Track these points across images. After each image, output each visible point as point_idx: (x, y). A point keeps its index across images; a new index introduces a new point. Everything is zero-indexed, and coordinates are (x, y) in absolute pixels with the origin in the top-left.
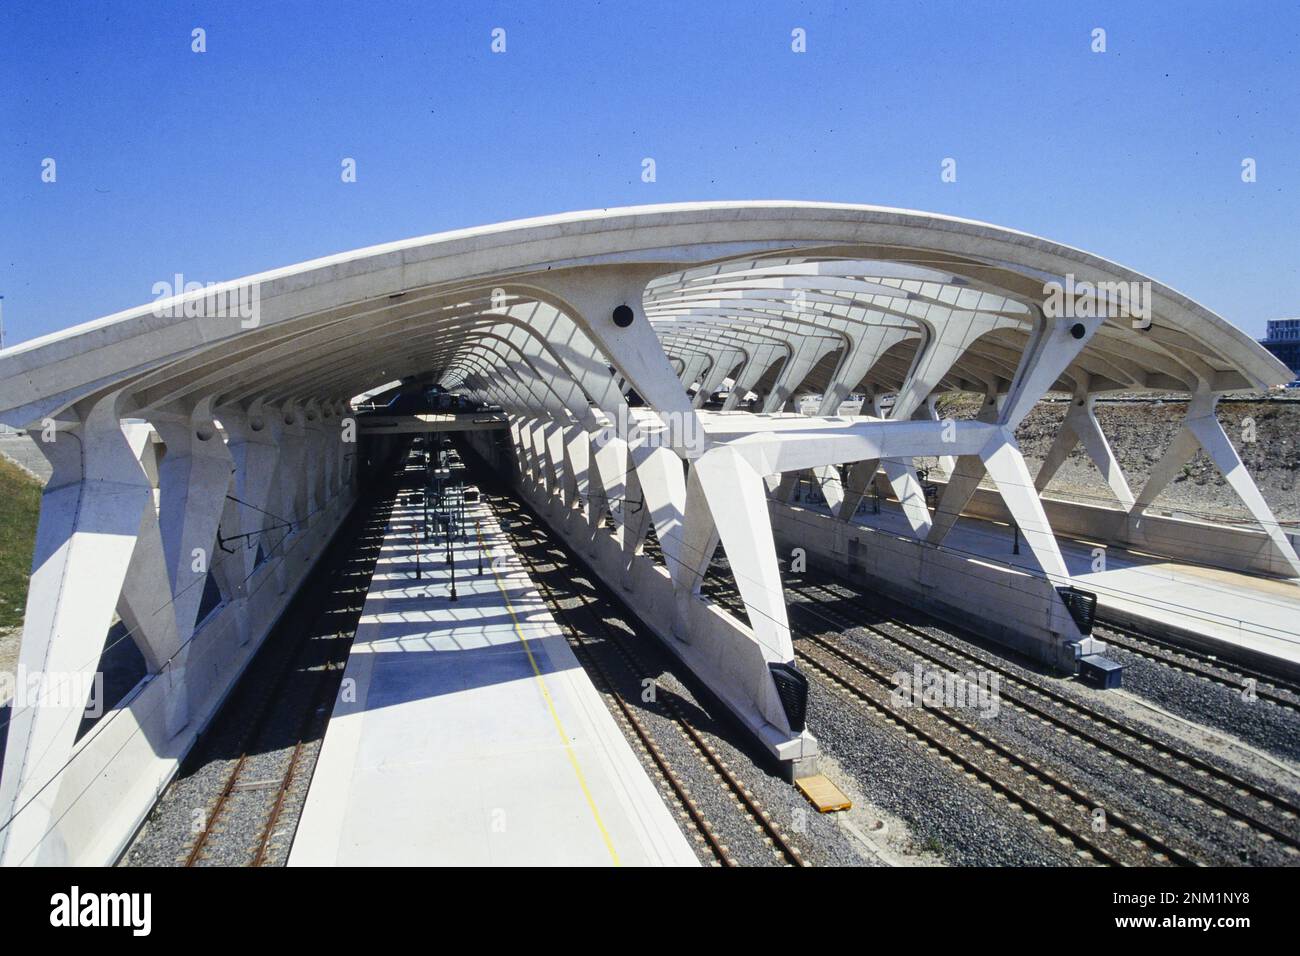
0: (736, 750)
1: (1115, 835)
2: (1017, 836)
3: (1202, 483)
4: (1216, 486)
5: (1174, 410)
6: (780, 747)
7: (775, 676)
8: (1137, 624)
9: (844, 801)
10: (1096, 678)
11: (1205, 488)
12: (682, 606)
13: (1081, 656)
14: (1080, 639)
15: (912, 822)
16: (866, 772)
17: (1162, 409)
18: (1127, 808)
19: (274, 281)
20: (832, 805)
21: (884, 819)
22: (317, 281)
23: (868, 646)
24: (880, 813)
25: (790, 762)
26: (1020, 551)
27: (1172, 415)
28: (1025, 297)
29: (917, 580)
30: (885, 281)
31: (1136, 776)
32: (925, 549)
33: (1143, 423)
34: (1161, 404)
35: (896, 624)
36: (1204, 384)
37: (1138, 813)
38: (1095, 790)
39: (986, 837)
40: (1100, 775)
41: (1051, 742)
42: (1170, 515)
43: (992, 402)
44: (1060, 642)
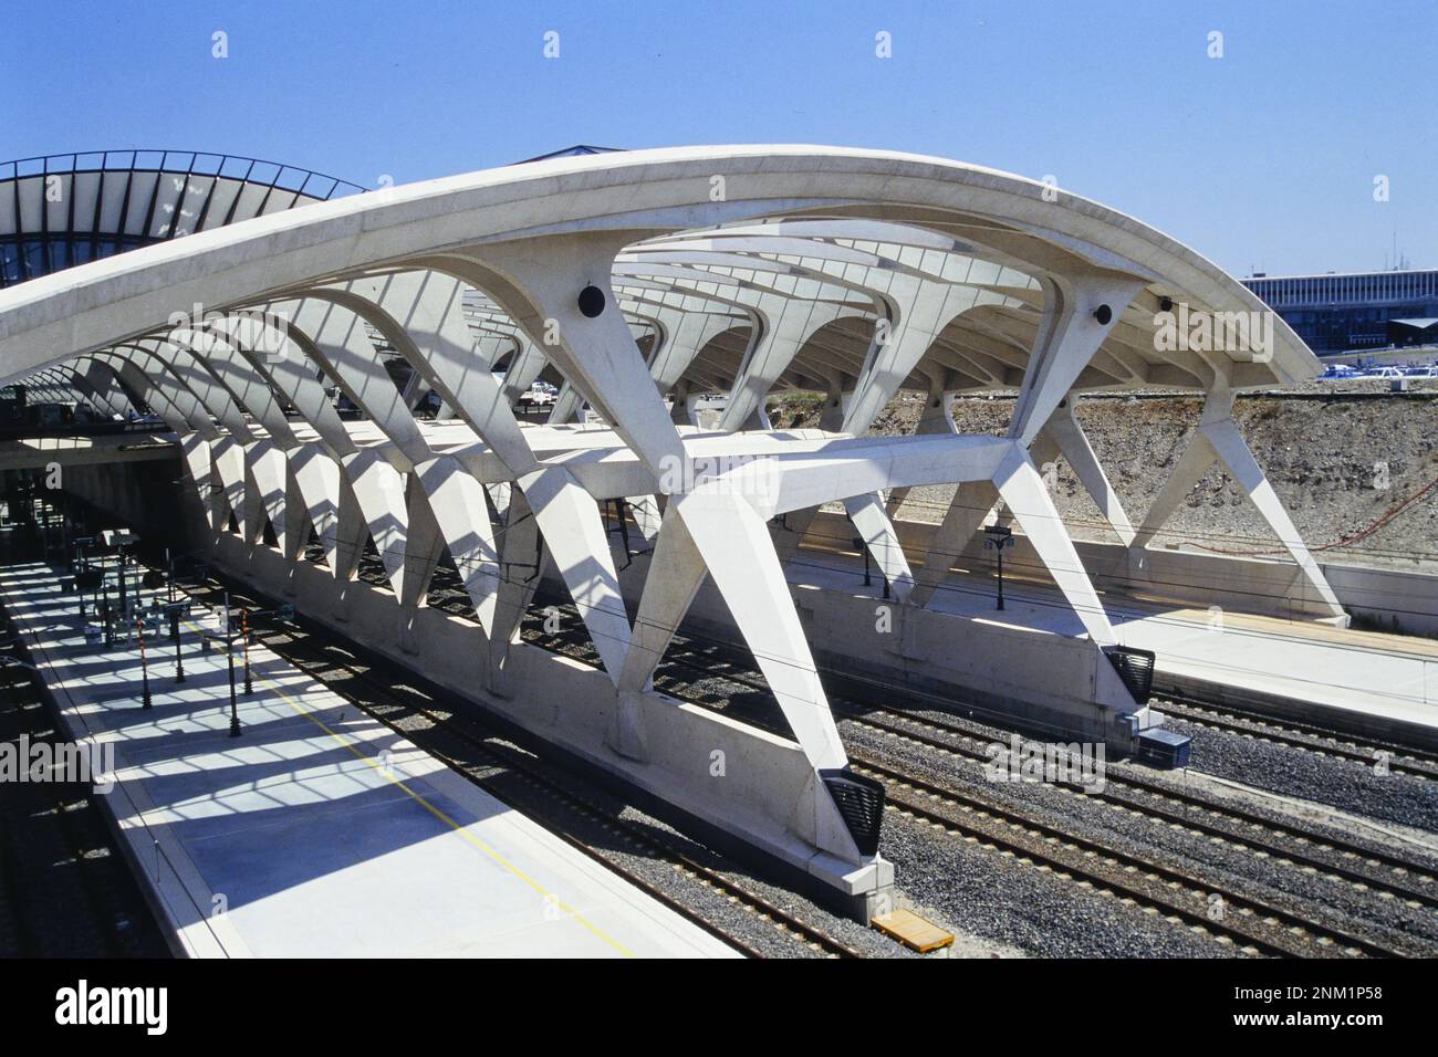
0: (785, 891)
1: (1269, 926)
2: (1169, 942)
3: (1196, 505)
4: (1213, 509)
5: (1153, 410)
6: (850, 878)
7: (829, 785)
8: (1183, 687)
9: (944, 936)
10: (1163, 756)
11: (1200, 511)
12: (631, 710)
13: (1139, 731)
14: (1136, 710)
15: (1031, 948)
16: (948, 899)
17: (1138, 408)
18: (1268, 895)
19: (192, 258)
20: (932, 942)
21: (996, 950)
22: (248, 258)
23: (872, 744)
24: (987, 944)
25: (863, 896)
26: (1005, 606)
27: (1150, 416)
28: (1038, 269)
29: (898, 653)
30: (858, 245)
31: (1262, 860)
32: (908, 609)
33: (1115, 428)
34: (1134, 401)
35: (891, 712)
36: (1221, 378)
37: (1283, 899)
38: (1227, 881)
39: (1133, 950)
40: (1222, 865)
41: (1151, 835)
42: (1176, 548)
43: (937, 403)
44: (1109, 717)
